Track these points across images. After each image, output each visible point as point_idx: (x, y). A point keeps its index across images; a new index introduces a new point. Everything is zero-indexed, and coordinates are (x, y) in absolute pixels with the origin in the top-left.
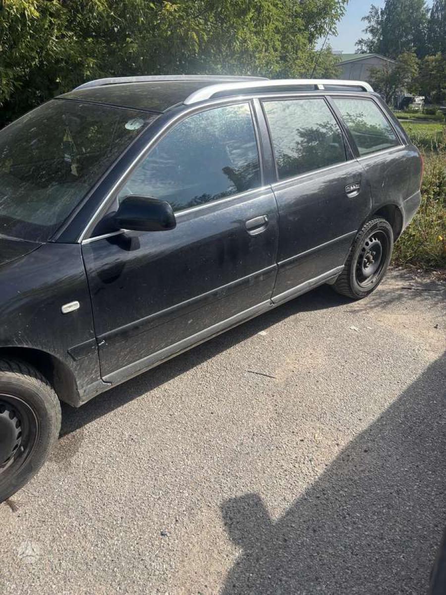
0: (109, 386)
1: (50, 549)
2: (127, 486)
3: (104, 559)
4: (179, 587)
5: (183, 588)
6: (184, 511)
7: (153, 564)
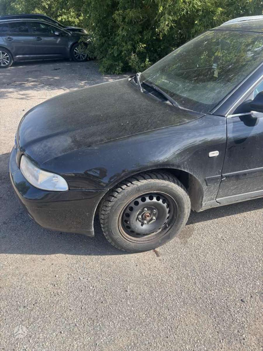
0: (218, 205)
1: (176, 283)
2: (220, 265)
3: (206, 300)
4: (252, 335)
5: (255, 337)
6: (256, 293)
7: (236, 315)
